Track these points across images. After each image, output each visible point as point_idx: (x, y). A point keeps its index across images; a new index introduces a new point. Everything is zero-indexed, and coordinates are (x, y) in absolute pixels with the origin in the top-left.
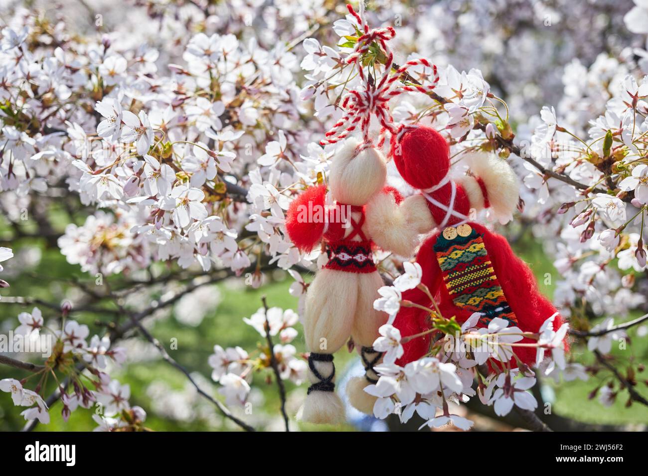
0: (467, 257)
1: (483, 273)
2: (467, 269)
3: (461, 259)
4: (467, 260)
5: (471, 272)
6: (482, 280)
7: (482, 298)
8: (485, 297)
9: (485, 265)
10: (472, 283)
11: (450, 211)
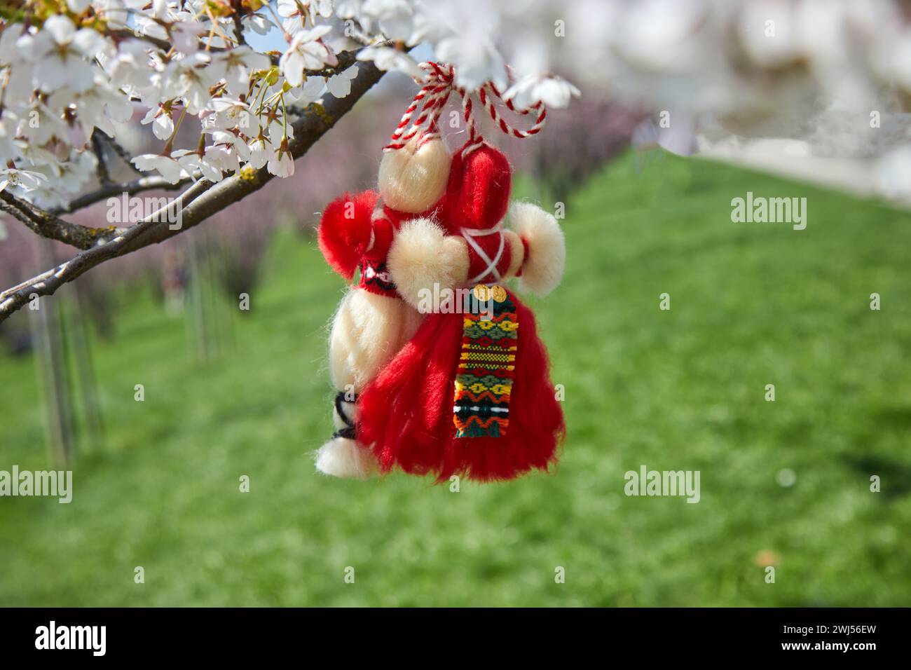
0: (496, 333)
1: (503, 358)
2: (489, 347)
3: (488, 333)
4: (494, 337)
5: (491, 352)
6: (498, 366)
7: (486, 389)
8: (491, 389)
9: (509, 350)
10: (487, 365)
11: (492, 266)
